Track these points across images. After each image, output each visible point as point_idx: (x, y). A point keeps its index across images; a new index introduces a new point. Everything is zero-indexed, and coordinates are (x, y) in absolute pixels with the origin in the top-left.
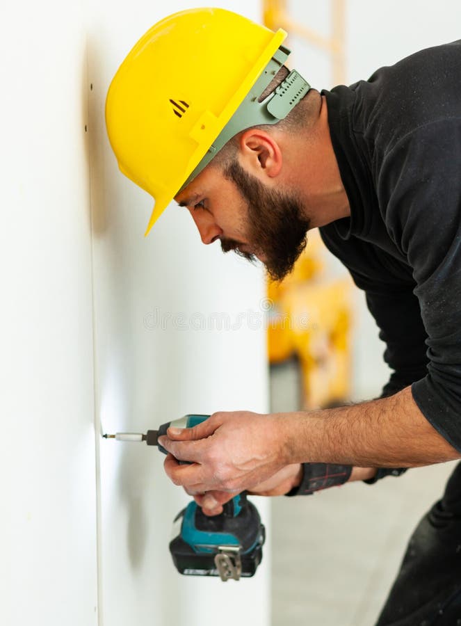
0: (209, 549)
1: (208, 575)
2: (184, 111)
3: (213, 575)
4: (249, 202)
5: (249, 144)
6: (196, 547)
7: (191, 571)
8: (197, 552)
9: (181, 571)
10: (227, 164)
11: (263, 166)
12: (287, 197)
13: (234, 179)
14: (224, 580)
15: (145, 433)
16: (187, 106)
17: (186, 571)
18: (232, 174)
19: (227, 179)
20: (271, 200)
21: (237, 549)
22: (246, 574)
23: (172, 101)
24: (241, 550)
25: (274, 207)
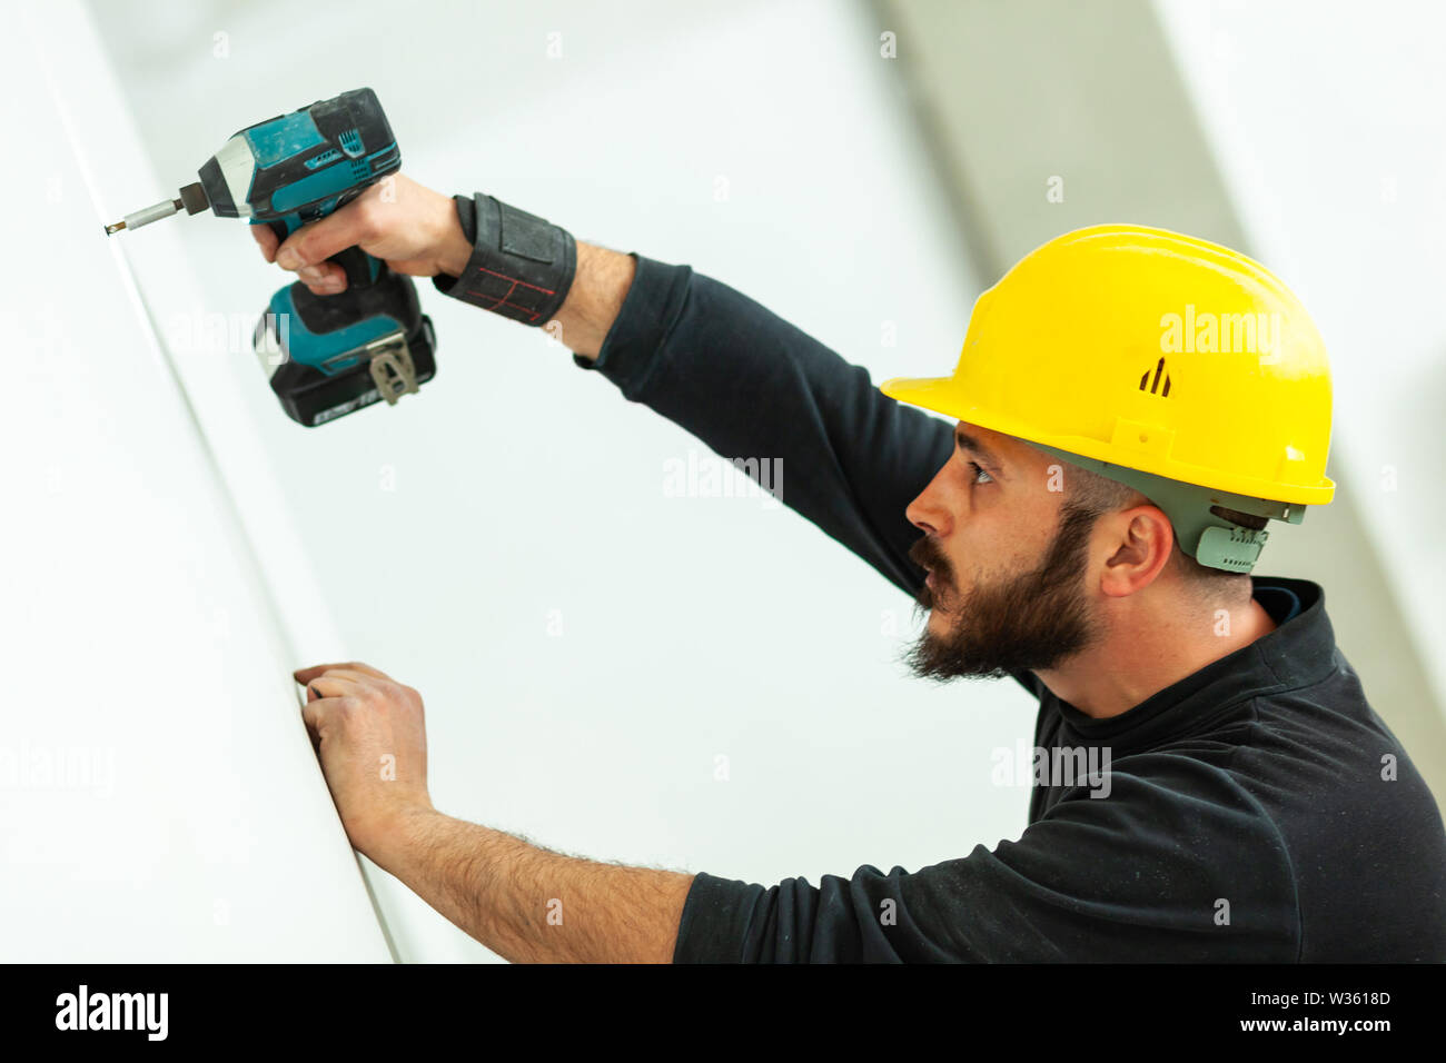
0: (351, 359)
1: (358, 407)
2: (1154, 391)
3: (367, 405)
4: (1043, 568)
5: (1136, 521)
6: (325, 366)
7: (326, 414)
8: (329, 374)
9: (308, 421)
10: (1083, 500)
11: (1111, 563)
12: (1083, 626)
13: (1067, 525)
14: (393, 402)
15: (178, 196)
16: (1165, 393)
17: (317, 419)
18: (1071, 519)
19: (1059, 514)
20: (1067, 605)
21: (399, 336)
22: (424, 377)
23: (1162, 362)
24: (406, 335)
25: (1058, 615)
